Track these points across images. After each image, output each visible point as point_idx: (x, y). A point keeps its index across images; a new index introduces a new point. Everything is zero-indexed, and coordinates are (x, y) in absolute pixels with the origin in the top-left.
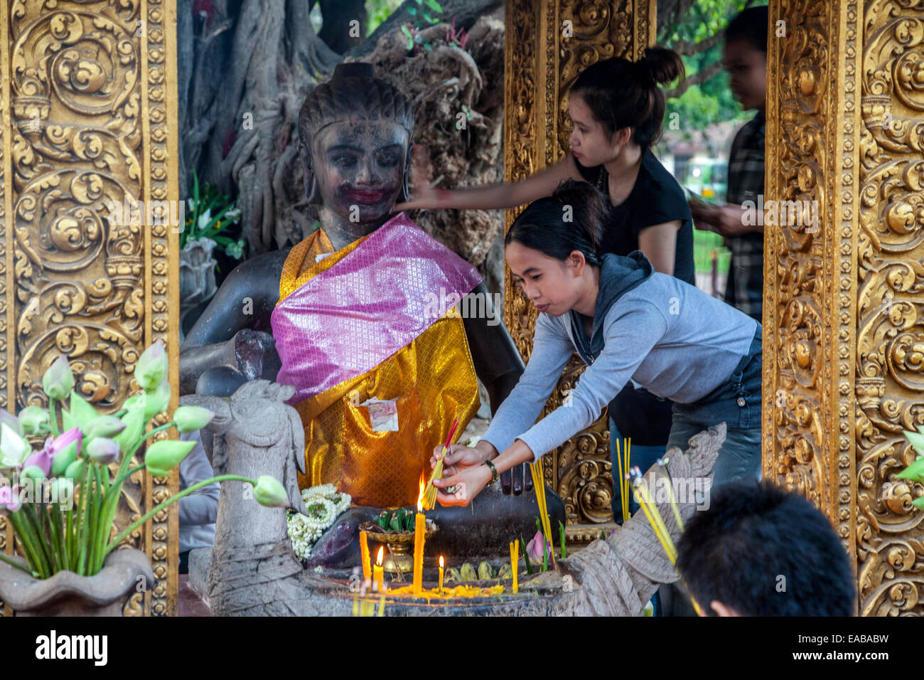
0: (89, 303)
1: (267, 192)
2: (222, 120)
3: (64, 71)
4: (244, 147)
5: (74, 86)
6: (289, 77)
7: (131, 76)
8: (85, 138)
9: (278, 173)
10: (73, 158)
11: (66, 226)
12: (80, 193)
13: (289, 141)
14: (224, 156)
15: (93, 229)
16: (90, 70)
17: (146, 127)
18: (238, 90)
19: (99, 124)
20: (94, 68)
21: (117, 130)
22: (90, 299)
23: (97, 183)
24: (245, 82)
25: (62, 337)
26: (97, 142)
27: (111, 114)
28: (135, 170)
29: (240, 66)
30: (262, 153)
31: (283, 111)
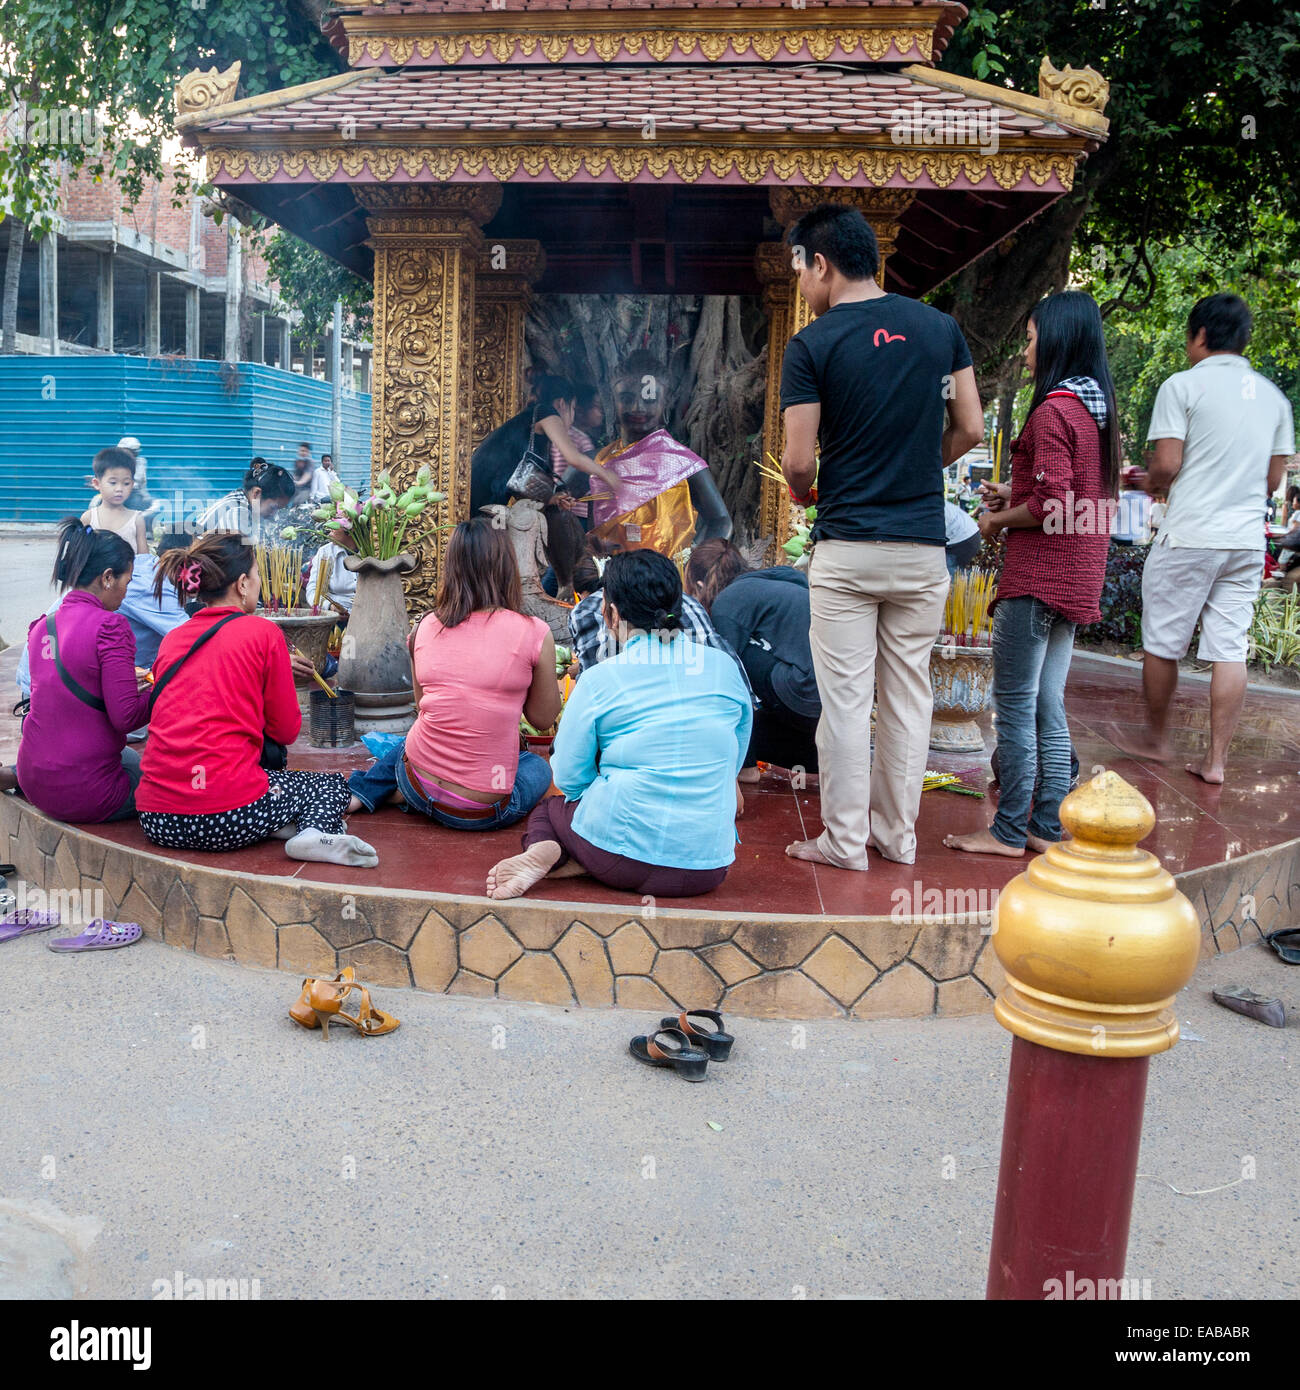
0: (415, 450)
1: (703, 437)
2: (683, 397)
3: (408, 345)
4: (693, 412)
5: (412, 352)
6: (722, 372)
7: (437, 346)
8: (416, 375)
9: (709, 427)
10: (410, 385)
11: (405, 414)
12: (413, 400)
13: (717, 408)
14: (683, 418)
15: (418, 416)
16: (419, 344)
17: (443, 369)
18: (692, 378)
19: (422, 369)
20: (420, 343)
21: (430, 371)
22: (416, 448)
23: (421, 395)
24: (697, 375)
25: (403, 465)
26: (421, 377)
27: (428, 364)
28: (437, 389)
29: (694, 366)
30: (702, 416)
31: (716, 392)
